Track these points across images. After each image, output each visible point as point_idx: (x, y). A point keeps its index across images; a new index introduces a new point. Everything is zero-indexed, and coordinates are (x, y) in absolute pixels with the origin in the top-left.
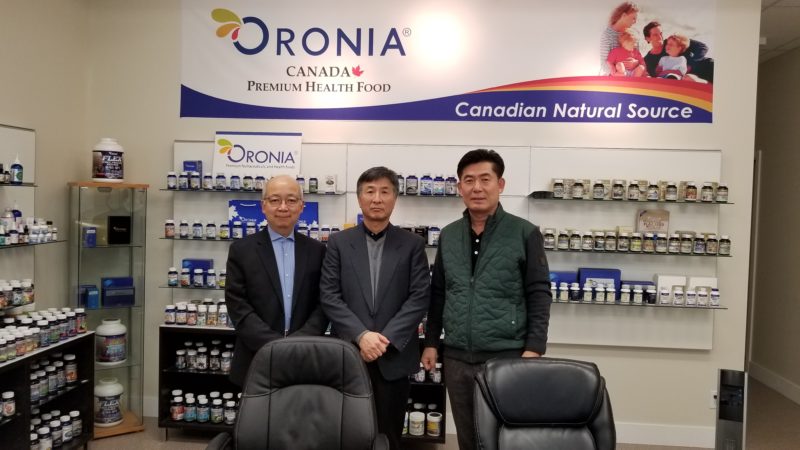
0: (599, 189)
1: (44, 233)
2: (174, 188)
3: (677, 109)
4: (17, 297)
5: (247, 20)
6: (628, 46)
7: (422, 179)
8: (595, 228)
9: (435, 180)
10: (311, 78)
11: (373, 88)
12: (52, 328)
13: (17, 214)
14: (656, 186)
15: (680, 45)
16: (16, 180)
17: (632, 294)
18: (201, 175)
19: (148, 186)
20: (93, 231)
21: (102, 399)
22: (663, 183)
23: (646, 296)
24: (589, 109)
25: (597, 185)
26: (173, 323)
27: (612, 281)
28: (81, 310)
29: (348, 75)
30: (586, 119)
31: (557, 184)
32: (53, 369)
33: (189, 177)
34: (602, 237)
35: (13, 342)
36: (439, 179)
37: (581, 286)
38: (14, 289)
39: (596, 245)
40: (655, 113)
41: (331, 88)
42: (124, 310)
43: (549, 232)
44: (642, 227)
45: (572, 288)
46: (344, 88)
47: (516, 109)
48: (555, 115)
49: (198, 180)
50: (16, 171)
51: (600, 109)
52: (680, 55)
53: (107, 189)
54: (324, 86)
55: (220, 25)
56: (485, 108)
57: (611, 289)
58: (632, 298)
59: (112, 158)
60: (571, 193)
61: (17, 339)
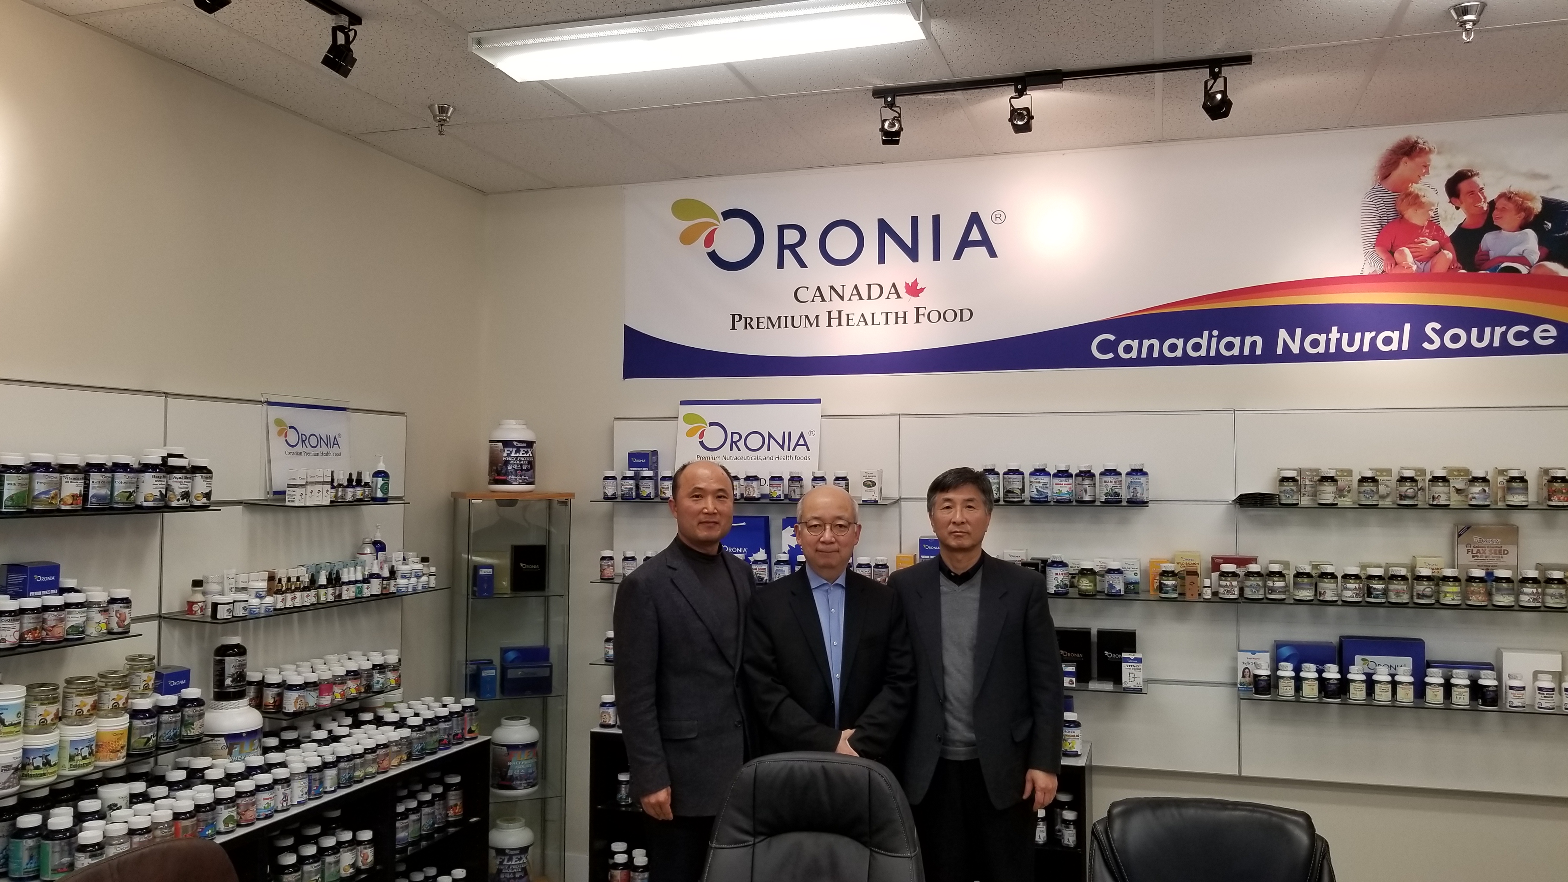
0: (1368, 487)
1: (418, 576)
2: (612, 498)
3: (1525, 329)
4: (378, 678)
5: (728, 214)
6: (1416, 217)
7: (1032, 474)
8: (1367, 560)
9: (1055, 475)
10: (836, 305)
11: (942, 316)
12: (429, 729)
13: (379, 546)
14: (1484, 480)
15: (1521, 208)
16: (379, 494)
17: (1448, 687)
18: (656, 474)
19: (572, 495)
20: (489, 571)
21: (501, 852)
22: (1502, 472)
23: (1476, 690)
24: (1346, 336)
25: (1363, 480)
26: (613, 726)
27: (1408, 661)
28: (470, 702)
29: (899, 297)
30: (1340, 356)
31: (1284, 480)
32: (427, 797)
33: (637, 478)
34: (1380, 578)
35: (373, 750)
36: (1063, 474)
37: (1343, 671)
38: (374, 666)
39: (1369, 592)
40: (1480, 338)
41: (869, 320)
42: (535, 702)
43: (1275, 568)
44: (1464, 557)
45: (1325, 675)
46: (892, 318)
47: (1204, 342)
48: (1280, 351)
49: (651, 483)
50: (380, 481)
51: (1368, 336)
52: (1522, 227)
53: (510, 502)
54: (857, 318)
55: (684, 225)
56: (1146, 343)
57: (1405, 677)
58: (1448, 694)
59: (518, 451)
60: (1315, 495)
61: (378, 746)
